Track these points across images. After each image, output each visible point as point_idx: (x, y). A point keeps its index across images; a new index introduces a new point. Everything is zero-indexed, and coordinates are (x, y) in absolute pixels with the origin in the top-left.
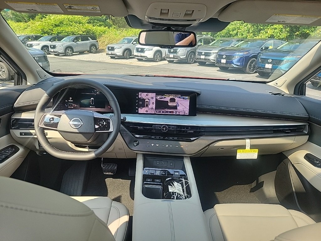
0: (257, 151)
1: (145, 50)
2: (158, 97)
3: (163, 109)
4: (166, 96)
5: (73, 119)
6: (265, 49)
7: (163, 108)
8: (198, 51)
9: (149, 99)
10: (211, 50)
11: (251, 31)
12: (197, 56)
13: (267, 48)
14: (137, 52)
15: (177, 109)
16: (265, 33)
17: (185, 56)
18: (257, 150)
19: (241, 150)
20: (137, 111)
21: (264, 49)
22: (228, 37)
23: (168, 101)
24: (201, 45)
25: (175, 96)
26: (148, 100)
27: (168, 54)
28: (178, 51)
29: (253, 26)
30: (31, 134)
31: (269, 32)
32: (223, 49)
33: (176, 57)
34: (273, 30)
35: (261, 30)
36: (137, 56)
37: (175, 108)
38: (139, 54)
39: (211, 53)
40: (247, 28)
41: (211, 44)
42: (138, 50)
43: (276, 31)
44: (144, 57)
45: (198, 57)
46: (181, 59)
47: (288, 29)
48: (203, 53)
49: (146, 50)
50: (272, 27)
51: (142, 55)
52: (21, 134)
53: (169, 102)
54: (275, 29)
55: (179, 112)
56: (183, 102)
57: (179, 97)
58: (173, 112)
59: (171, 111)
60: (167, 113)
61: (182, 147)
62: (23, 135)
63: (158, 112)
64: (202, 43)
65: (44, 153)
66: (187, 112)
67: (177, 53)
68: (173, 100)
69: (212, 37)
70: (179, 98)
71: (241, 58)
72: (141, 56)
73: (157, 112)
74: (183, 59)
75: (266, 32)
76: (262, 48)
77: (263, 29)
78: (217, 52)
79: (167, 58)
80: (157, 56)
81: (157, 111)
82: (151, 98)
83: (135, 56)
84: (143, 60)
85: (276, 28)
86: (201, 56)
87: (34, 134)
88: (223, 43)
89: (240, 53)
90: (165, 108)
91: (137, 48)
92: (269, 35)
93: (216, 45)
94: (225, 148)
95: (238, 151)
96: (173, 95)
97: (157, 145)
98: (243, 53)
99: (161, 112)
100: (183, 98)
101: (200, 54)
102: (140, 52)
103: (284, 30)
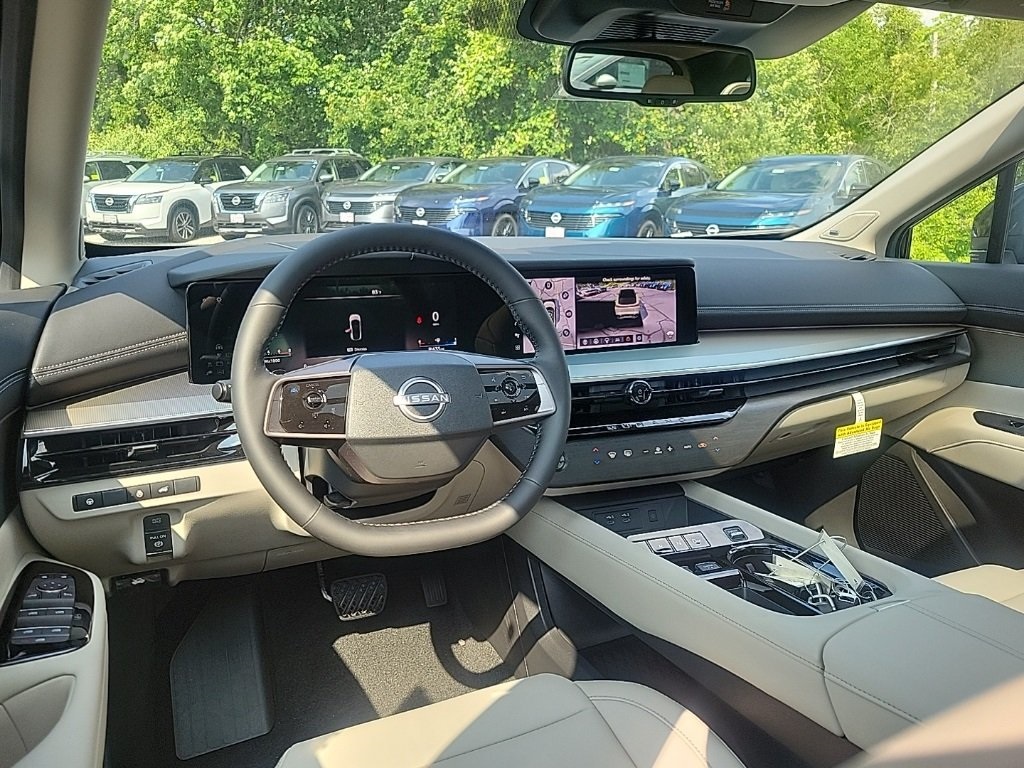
0: (881, 425)
1: (131, 201)
2: (583, 292)
3: (601, 330)
4: (607, 283)
5: (408, 384)
6: (530, 188)
7: (601, 325)
8: (328, 198)
9: (553, 300)
10: (372, 195)
11: (467, 136)
12: (327, 215)
13: (535, 184)
14: (99, 208)
15: (641, 325)
16: (507, 141)
17: (285, 218)
18: (879, 423)
19: (846, 428)
20: (518, 348)
21: (526, 185)
22: (404, 155)
23: (614, 302)
24: (332, 180)
25: (635, 281)
26: (551, 304)
27: (223, 211)
28: (257, 203)
29: (470, 121)
30: (127, 496)
31: (518, 139)
32: (411, 188)
33: (253, 223)
34: (530, 133)
35: (494, 133)
36: (104, 225)
37: (636, 322)
38: (110, 217)
39: (369, 204)
40: (458, 128)
41: (364, 177)
42: (101, 202)
43: (536, 135)
44: (130, 226)
45: (332, 217)
46: (271, 228)
47: (566, 131)
48: (347, 206)
49: (135, 202)
50: (525, 123)
51: (120, 222)
52: (79, 503)
53: (617, 303)
54: (535, 129)
55: (649, 336)
56: (660, 299)
57: (645, 284)
58: (631, 337)
59: (625, 337)
60: (615, 343)
61: (703, 445)
62: (90, 507)
63: (585, 342)
64: (334, 175)
65: (135, 582)
66: (672, 333)
67: (256, 207)
68: (628, 297)
69: (359, 155)
70: (647, 286)
71: (471, 214)
72: (119, 225)
73: (582, 344)
74: (280, 226)
75: (510, 140)
76: (522, 184)
77: (501, 131)
78: (393, 198)
79: (220, 225)
80: (179, 222)
81: (582, 340)
82: (560, 297)
83: (94, 224)
84: (127, 236)
85: (535, 127)
86: (342, 214)
87: (140, 494)
88: (402, 173)
89: (467, 200)
90: (607, 327)
91: (96, 196)
92: (520, 148)
93: (381, 178)
94: (793, 432)
95: (838, 432)
96: (627, 279)
97: (628, 455)
98: (474, 200)
99: (596, 342)
100: (658, 287)
101: (337, 208)
102: (108, 208)
103: (556, 133)
